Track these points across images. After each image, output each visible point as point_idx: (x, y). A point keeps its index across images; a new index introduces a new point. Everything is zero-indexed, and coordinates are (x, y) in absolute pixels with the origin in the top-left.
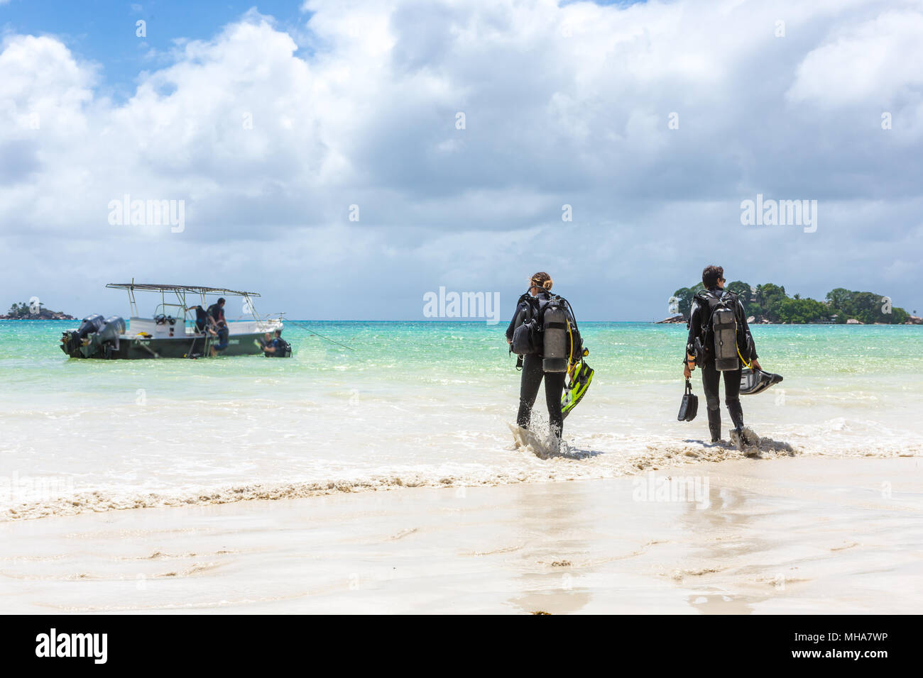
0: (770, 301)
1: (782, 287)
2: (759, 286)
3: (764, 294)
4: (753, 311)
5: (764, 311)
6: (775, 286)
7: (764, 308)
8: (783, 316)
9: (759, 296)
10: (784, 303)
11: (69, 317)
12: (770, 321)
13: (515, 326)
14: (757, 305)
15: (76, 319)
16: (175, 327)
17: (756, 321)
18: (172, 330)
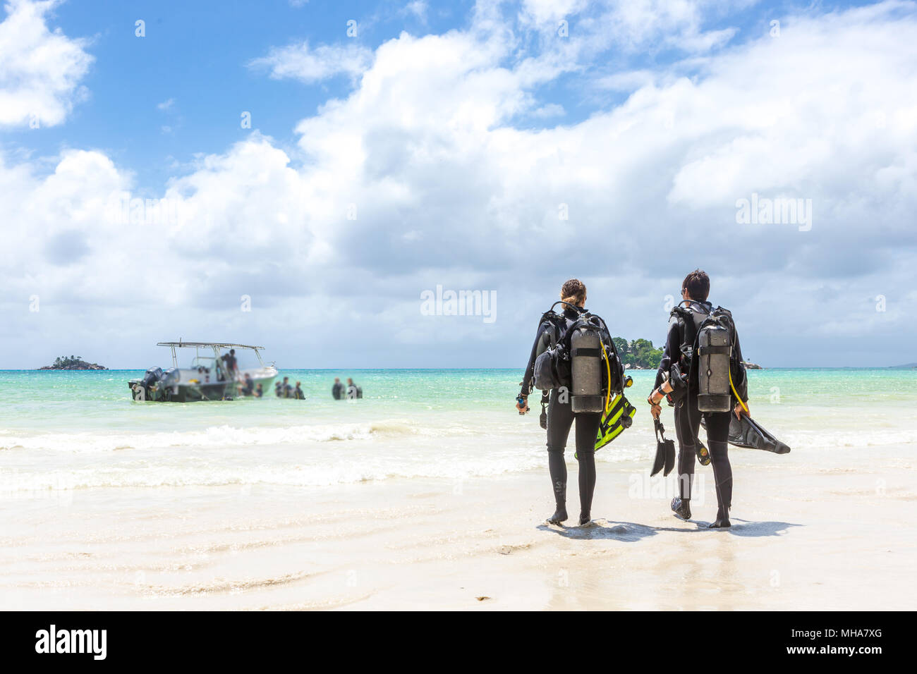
0: (641, 352)
1: (651, 342)
2: (633, 341)
3: (637, 347)
4: (629, 359)
5: (638, 360)
6: (646, 341)
7: (638, 357)
8: (651, 363)
9: (634, 349)
10: (652, 353)
11: (102, 368)
12: (642, 367)
13: (538, 352)
14: (632, 355)
15: (108, 369)
16: (209, 375)
17: (631, 368)
18: (207, 377)
